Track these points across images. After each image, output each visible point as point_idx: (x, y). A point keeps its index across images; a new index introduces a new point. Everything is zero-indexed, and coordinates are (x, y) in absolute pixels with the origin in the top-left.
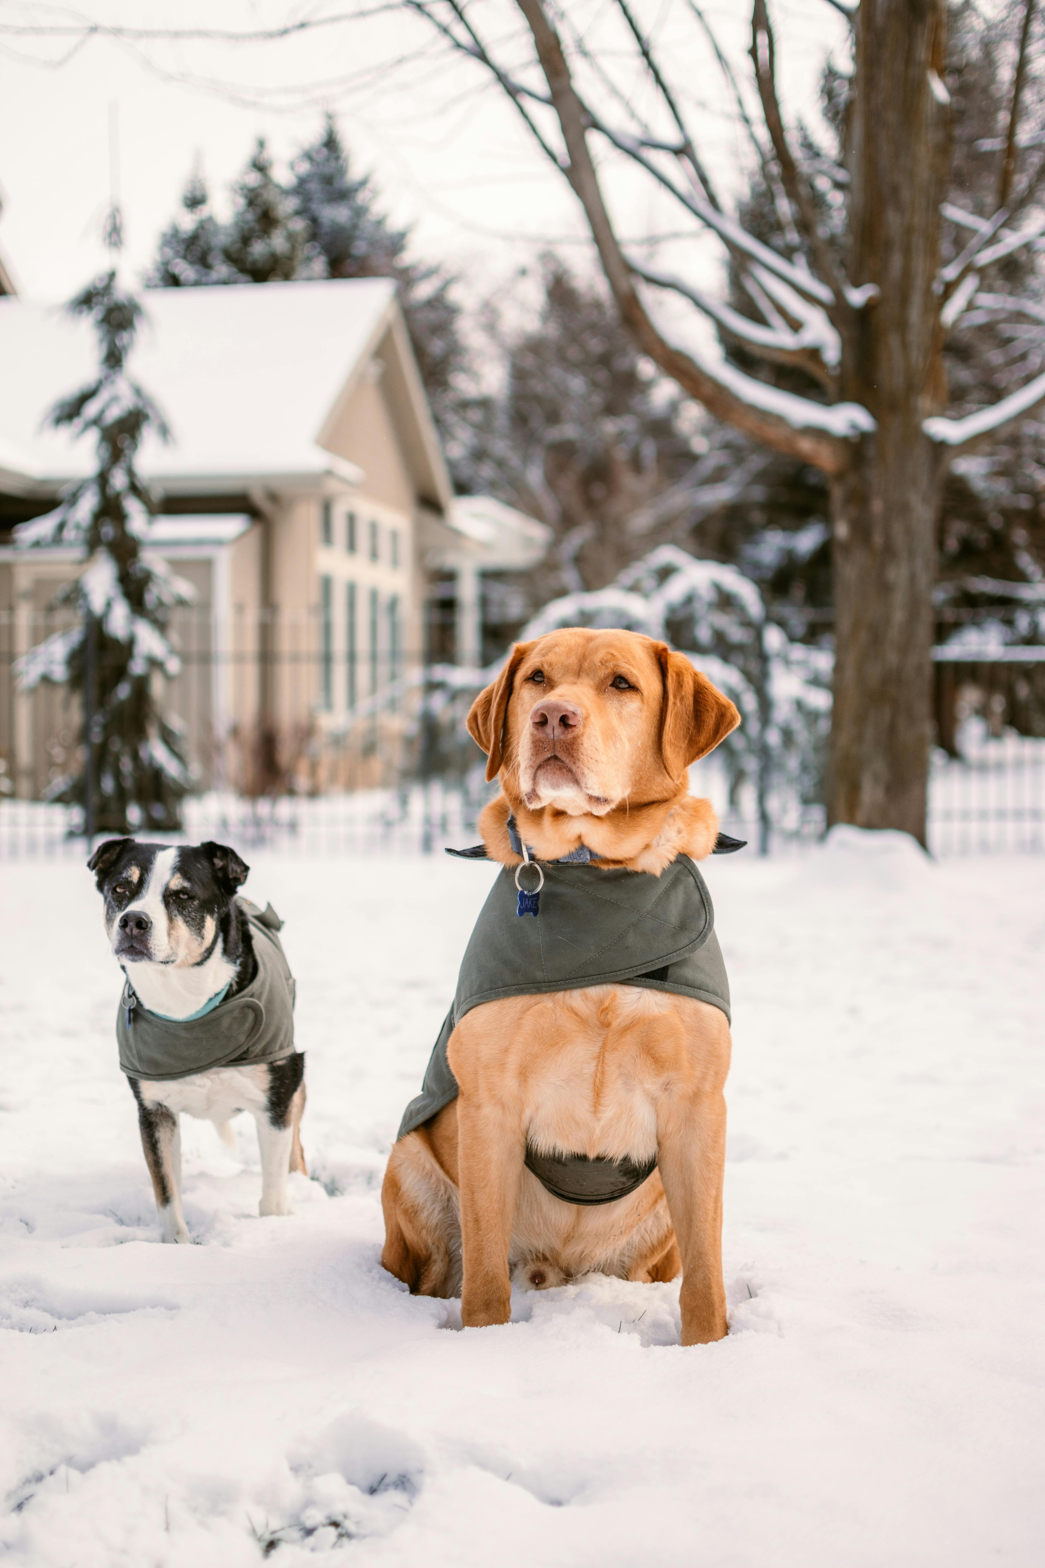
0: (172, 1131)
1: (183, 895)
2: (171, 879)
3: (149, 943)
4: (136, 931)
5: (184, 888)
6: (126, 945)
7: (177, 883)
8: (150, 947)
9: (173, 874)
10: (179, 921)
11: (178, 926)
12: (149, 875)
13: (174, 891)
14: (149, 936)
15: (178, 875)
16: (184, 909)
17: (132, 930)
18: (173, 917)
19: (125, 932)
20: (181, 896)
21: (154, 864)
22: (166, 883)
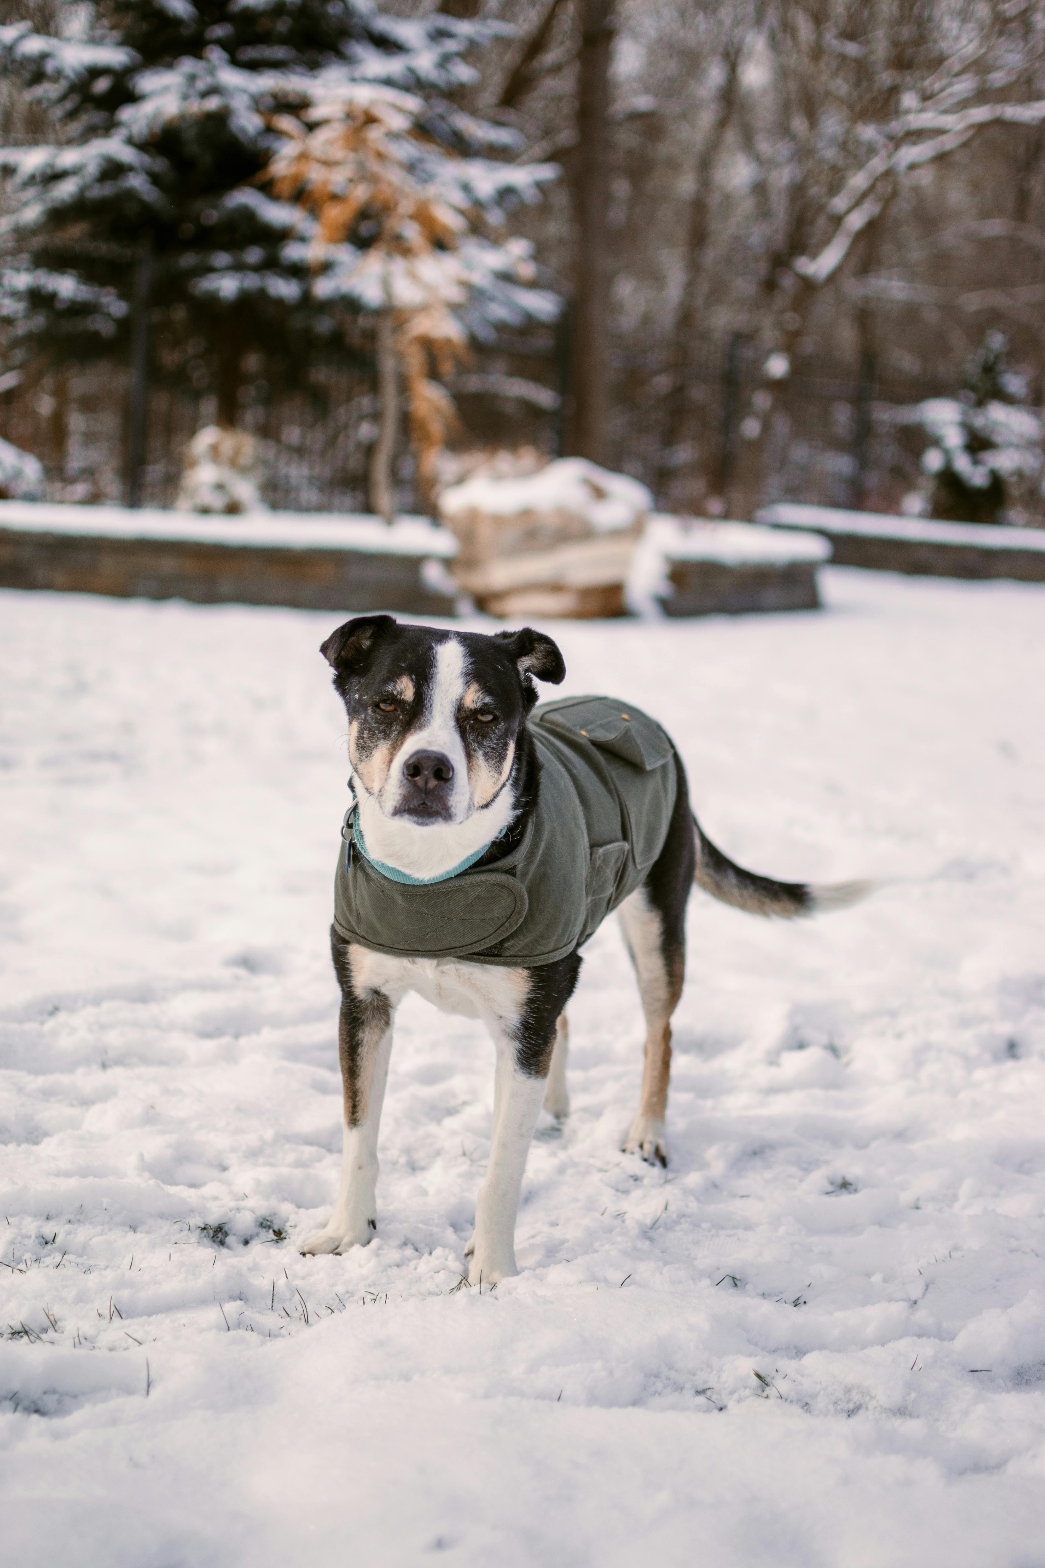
0: (383, 1031)
1: (482, 715)
2: (465, 691)
3: (449, 800)
4: (433, 783)
5: (485, 704)
6: (415, 803)
7: (473, 698)
8: (450, 806)
9: (467, 684)
10: (480, 757)
11: (478, 765)
12: (431, 685)
13: (471, 710)
14: (450, 789)
15: (474, 687)
16: (484, 736)
17: (426, 783)
18: (472, 752)
19: (415, 785)
20: (480, 717)
21: (435, 667)
22: (458, 697)
